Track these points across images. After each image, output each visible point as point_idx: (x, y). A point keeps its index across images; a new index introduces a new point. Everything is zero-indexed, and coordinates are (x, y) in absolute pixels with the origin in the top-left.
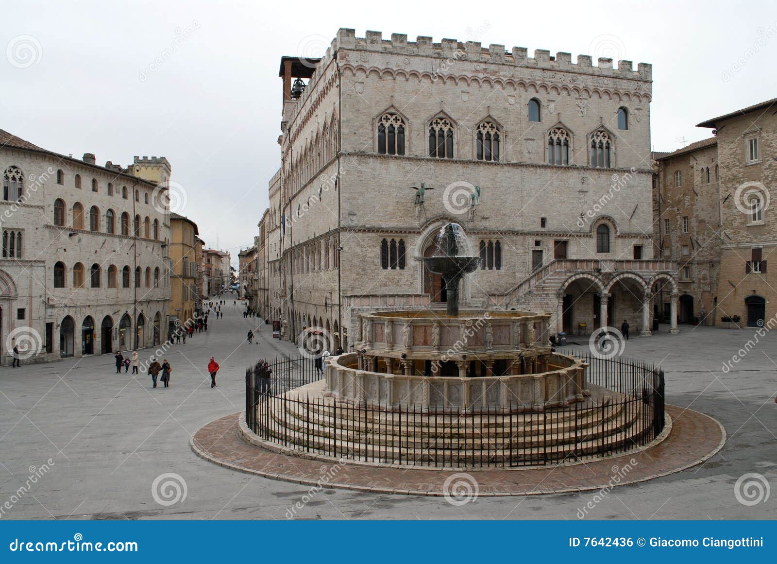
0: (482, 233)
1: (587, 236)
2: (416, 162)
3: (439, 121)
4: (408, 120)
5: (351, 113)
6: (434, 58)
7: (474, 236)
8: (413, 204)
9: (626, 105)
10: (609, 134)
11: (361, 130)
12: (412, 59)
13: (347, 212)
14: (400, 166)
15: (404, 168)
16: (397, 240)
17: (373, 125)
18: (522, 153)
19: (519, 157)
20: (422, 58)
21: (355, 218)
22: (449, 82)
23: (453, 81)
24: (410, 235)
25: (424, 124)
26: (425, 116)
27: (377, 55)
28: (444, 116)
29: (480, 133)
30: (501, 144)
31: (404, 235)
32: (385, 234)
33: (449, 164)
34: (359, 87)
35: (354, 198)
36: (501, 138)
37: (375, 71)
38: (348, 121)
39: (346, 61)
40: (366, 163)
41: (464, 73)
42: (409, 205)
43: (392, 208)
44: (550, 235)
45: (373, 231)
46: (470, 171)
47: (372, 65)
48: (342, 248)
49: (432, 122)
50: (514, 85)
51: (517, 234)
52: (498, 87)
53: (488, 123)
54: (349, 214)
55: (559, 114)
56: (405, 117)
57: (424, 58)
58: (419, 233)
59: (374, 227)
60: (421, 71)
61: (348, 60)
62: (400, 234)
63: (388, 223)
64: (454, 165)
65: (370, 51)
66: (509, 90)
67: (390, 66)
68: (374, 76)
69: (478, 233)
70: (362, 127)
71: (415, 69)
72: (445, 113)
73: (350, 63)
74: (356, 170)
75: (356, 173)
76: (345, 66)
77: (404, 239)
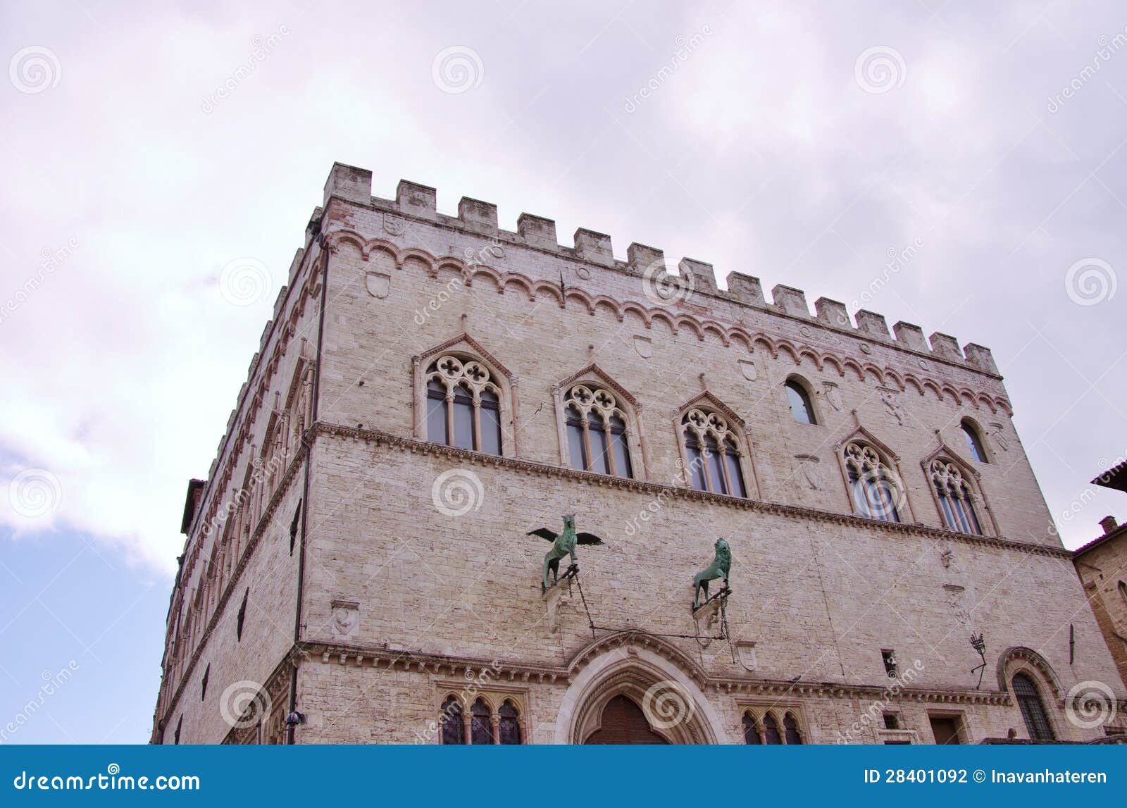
0: (744, 688)
1: (999, 700)
2: (538, 480)
3: (587, 391)
4: (507, 373)
5: (353, 338)
6: (562, 257)
7: (723, 698)
8: (538, 593)
9: (972, 414)
10: (963, 468)
11: (379, 381)
12: (511, 251)
13: (327, 598)
14: (492, 483)
15: (504, 489)
16: (495, 702)
17: (412, 373)
18: (798, 487)
19: (794, 496)
20: (534, 253)
21: (352, 617)
22: (600, 312)
23: (612, 314)
24: (534, 687)
25: (551, 391)
26: (551, 374)
27: (425, 227)
28: (599, 381)
29: (690, 433)
30: (745, 463)
31: (517, 684)
32: (454, 679)
33: (625, 493)
34: (376, 285)
35: (352, 559)
36: (742, 448)
37: (419, 258)
38: (343, 353)
39: (347, 224)
40: (392, 463)
41: (634, 299)
42: (525, 593)
43: (475, 599)
44: (915, 696)
45: (414, 666)
46: (682, 518)
47: (411, 244)
48: (302, 718)
49: (570, 391)
50: (746, 342)
51: (836, 693)
52: (711, 339)
53: (707, 413)
54: (335, 605)
55: (853, 412)
56: (499, 367)
57: (540, 255)
58: (563, 680)
59: (419, 653)
60: (534, 278)
61: (351, 223)
62: (503, 683)
63: (463, 643)
64: (640, 497)
65: (407, 217)
66: (738, 349)
67: (456, 254)
68: (414, 268)
69: (734, 687)
70: (382, 372)
71: (520, 271)
72: (600, 374)
73: (356, 231)
74: (360, 479)
75: (360, 485)
76: (342, 235)
77: (518, 700)
